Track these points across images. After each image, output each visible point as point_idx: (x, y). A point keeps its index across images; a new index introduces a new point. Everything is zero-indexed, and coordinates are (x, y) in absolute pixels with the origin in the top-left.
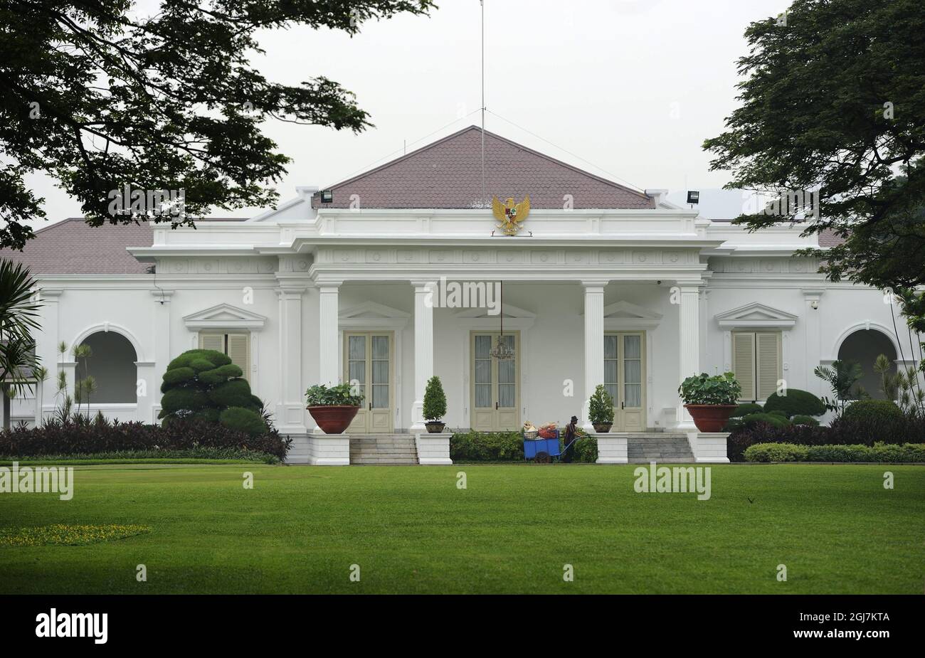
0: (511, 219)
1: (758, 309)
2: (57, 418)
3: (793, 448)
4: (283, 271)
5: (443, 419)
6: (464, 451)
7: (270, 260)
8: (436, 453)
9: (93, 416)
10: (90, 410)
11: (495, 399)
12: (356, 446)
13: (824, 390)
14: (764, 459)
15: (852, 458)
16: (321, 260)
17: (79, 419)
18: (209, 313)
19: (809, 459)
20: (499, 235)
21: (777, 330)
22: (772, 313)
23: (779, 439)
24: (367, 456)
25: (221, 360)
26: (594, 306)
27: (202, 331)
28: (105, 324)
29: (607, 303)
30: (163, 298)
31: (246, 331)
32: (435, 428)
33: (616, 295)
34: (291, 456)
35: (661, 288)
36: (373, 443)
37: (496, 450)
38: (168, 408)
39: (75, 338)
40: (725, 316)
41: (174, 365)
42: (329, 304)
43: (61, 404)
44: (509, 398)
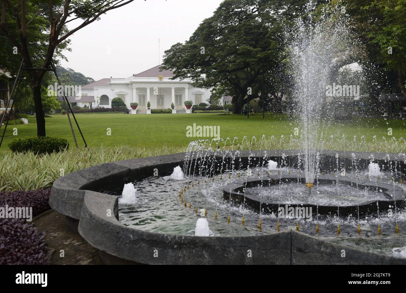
0: (161, 78)
1: (199, 91)
2: (97, 107)
3: (201, 111)
4: (130, 86)
5: (150, 107)
6: (153, 112)
7: (128, 84)
8: (149, 112)
9: (102, 107)
10: (102, 106)
11: (160, 104)
12: (137, 111)
13: (207, 103)
14: (196, 113)
15: (210, 112)
16: (134, 84)
17: (100, 107)
18: (119, 92)
19: (203, 112)
20: (159, 81)
21: (201, 94)
22: (201, 92)
23: (199, 110)
24: (139, 113)
25: (120, 99)
26: (173, 91)
27: (118, 95)
28: (104, 94)
29: (175, 91)
30: (112, 90)
31: (125, 95)
32: (149, 109)
33: (176, 90)
34: (130, 113)
35: (184, 89)
36: (140, 111)
37: (158, 112)
38: (112, 106)
39: (100, 96)
40: (194, 92)
41: (113, 100)
42: (135, 91)
43: (97, 105)
44: (162, 104)
